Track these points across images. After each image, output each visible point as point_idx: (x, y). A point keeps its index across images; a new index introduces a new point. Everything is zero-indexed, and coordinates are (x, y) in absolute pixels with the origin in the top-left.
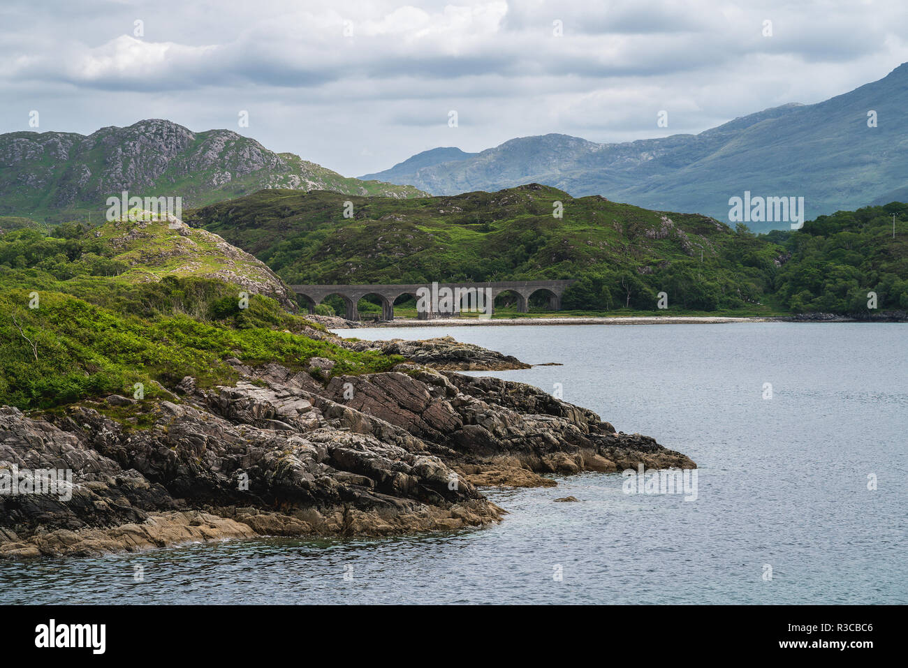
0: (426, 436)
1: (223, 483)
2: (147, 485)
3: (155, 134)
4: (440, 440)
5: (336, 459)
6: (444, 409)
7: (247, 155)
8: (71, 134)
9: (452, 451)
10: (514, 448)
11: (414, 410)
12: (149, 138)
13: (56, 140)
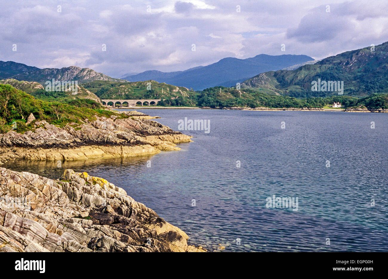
0: (135, 132)
1: (96, 141)
2: (80, 141)
3: (74, 69)
4: (138, 132)
5: (119, 136)
6: (139, 126)
7: (92, 73)
8: (57, 69)
9: (141, 135)
10: (154, 134)
11: (133, 126)
12: (72, 69)
13: (54, 70)
